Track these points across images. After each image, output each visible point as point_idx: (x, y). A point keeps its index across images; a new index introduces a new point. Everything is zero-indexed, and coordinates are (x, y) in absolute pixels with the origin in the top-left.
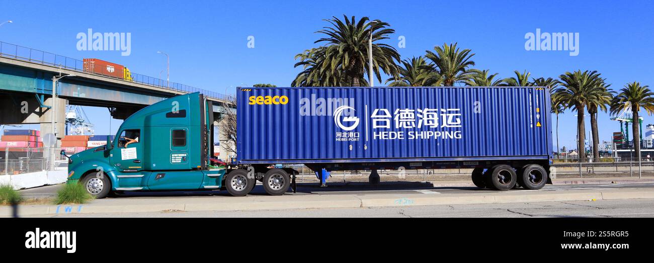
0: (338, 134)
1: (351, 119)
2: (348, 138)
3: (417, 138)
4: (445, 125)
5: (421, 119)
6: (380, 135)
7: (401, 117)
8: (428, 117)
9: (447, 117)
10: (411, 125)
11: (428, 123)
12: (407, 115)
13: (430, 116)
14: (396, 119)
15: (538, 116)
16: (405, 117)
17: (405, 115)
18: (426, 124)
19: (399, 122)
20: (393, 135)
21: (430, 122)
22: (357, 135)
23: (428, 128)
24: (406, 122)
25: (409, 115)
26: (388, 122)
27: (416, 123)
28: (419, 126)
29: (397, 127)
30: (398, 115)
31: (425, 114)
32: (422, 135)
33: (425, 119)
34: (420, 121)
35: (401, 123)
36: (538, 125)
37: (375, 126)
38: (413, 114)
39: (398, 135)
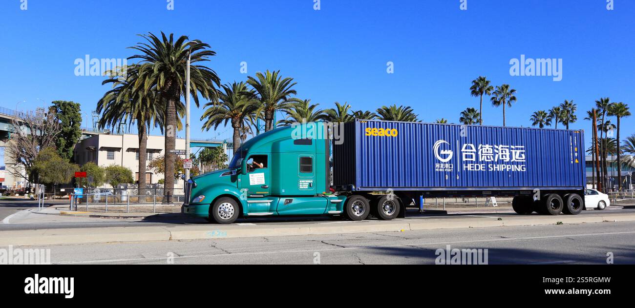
0: (437, 165)
1: (446, 152)
2: (445, 169)
3: (495, 170)
4: (514, 159)
5: (497, 153)
6: (468, 167)
7: (483, 152)
8: (502, 152)
9: (516, 153)
10: (490, 159)
11: (502, 157)
12: (487, 150)
13: (504, 152)
14: (480, 153)
15: (576, 154)
16: (486, 152)
17: (486, 150)
18: (501, 158)
19: (482, 156)
20: (477, 167)
21: (504, 156)
22: (451, 166)
23: (502, 162)
24: (487, 156)
25: (489, 150)
26: (474, 155)
27: (494, 157)
28: (496, 160)
29: (480, 160)
30: (481, 150)
31: (500, 149)
32: (498, 167)
33: (500, 154)
34: (497, 156)
35: (483, 157)
36: (577, 161)
37: (464, 159)
38: (491, 149)
39: (481, 167)
